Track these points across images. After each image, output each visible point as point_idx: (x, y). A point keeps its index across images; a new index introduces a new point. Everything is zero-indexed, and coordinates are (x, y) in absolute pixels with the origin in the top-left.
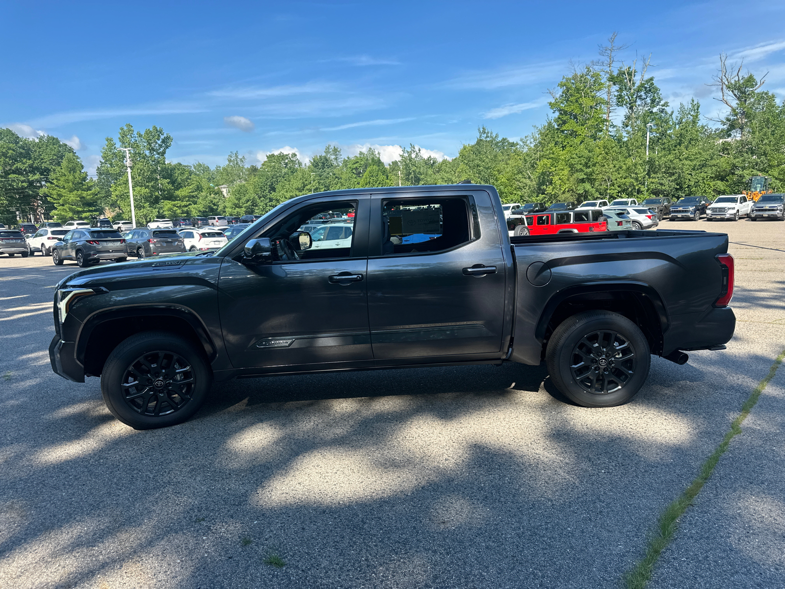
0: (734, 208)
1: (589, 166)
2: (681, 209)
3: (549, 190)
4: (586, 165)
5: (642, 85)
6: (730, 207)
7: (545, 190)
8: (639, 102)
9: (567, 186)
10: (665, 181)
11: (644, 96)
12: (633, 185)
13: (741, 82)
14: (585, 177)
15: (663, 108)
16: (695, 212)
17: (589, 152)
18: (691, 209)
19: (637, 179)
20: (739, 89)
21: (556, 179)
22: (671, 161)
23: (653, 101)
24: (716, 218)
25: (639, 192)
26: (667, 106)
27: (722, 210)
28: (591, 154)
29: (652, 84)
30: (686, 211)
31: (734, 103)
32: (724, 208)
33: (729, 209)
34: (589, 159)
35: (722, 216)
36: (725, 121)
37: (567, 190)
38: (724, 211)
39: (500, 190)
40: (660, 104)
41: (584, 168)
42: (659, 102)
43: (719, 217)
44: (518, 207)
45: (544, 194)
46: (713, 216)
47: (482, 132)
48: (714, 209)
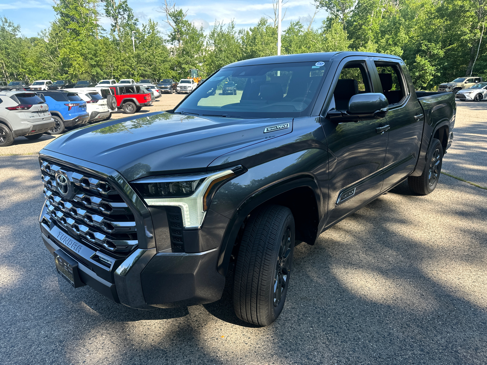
0: (190, 87)
1: (97, 56)
2: (163, 86)
3: (71, 71)
4: (95, 55)
5: (121, 5)
6: (189, 86)
7: (67, 71)
8: (120, 16)
9: (83, 69)
10: (147, 69)
11: (122, 13)
12: (129, 71)
13: (176, 13)
14: (96, 63)
15: (135, 22)
16: (171, 88)
17: (95, 46)
18: (169, 86)
19: (131, 67)
20: (175, 16)
21: (74, 63)
22: (149, 57)
23: (129, 16)
24: (182, 92)
25: (133, 75)
26: (138, 21)
27: (185, 87)
28: (97, 48)
29: (127, 5)
30: (166, 88)
31: (173, 24)
32: (186, 87)
33: (189, 87)
34: (96, 50)
35: (186, 91)
36: (170, 35)
37: (84, 71)
38: (186, 88)
39: (30, 69)
40: (134, 19)
41: (94, 57)
42: (133, 18)
43: (184, 92)
44: (50, 83)
45: (68, 74)
46: (181, 91)
47: (4, 21)
48: (181, 87)
